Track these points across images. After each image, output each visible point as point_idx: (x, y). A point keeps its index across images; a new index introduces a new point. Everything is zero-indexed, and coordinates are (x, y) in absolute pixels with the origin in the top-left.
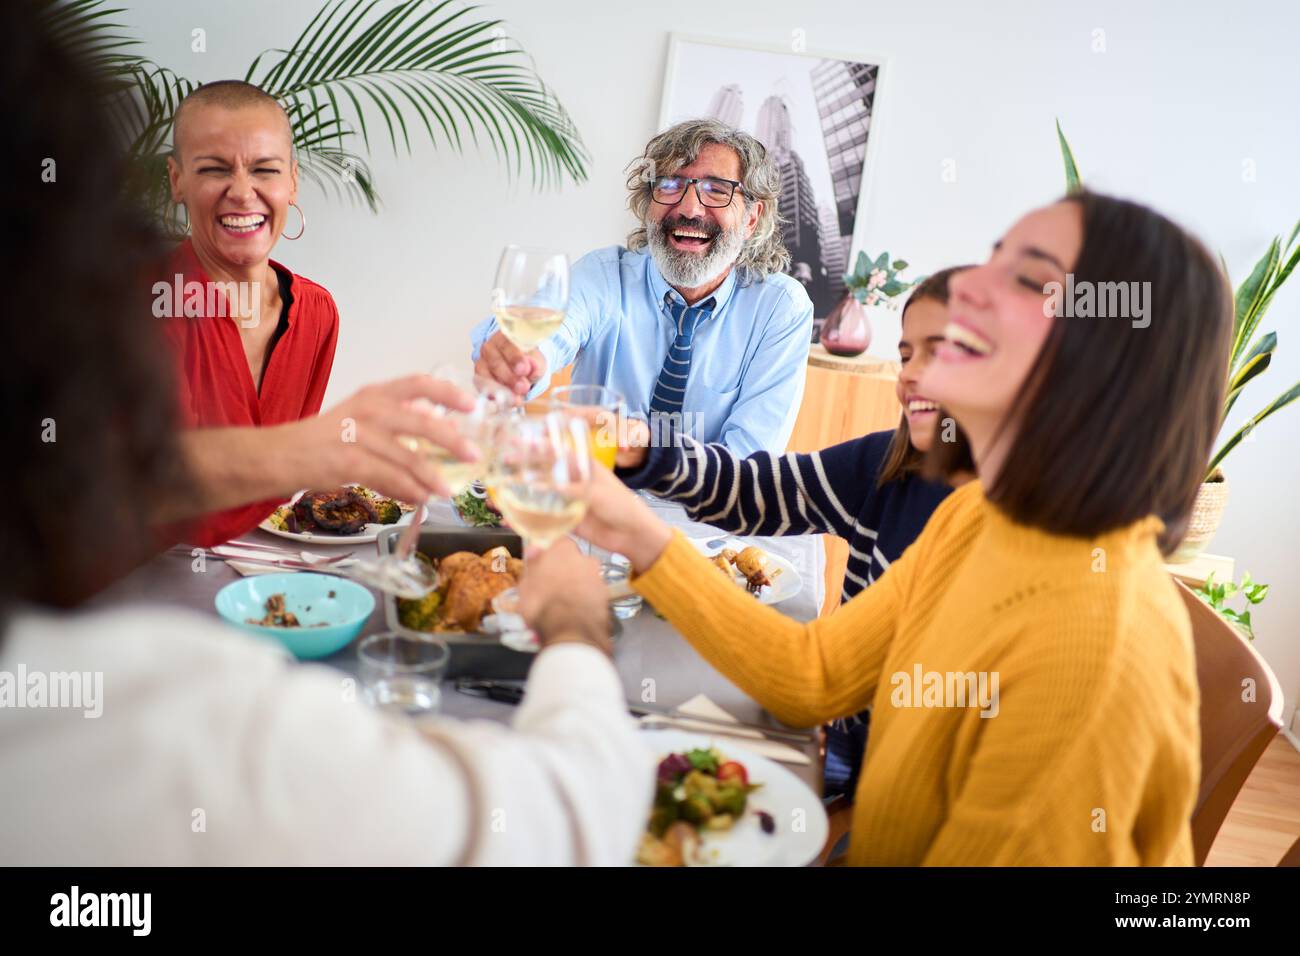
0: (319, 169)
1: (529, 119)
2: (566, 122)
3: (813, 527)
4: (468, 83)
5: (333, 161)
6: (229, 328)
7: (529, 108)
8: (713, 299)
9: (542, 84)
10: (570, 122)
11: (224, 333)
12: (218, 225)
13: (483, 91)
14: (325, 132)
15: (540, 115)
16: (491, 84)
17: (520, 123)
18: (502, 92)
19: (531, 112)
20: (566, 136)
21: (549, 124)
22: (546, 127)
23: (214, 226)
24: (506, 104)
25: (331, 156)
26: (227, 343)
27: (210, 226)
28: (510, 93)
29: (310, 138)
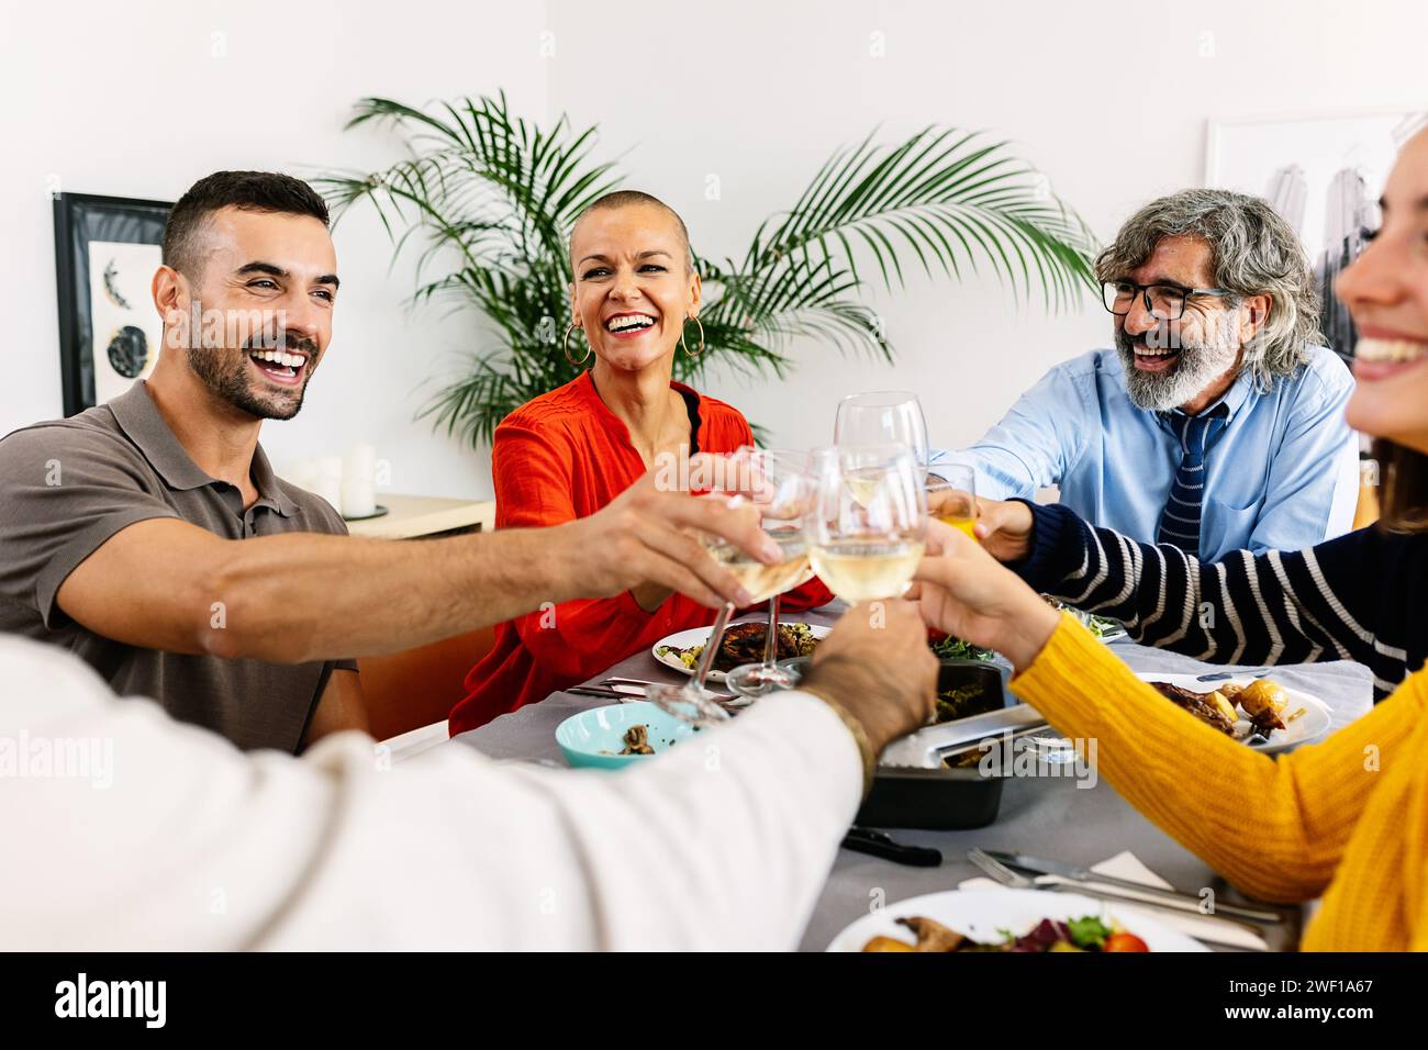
0: (836, 328)
1: (1038, 237)
2: (1091, 240)
3: (1318, 650)
4: (972, 210)
5: (845, 316)
6: (629, 454)
7: (1041, 227)
8: (1223, 404)
9: (1060, 202)
10: (1094, 239)
11: (625, 461)
12: (606, 332)
13: (988, 216)
14: (837, 283)
15: (1054, 234)
16: (997, 207)
17: (1028, 243)
18: (1010, 215)
19: (1044, 231)
20: (1086, 252)
21: (1066, 242)
22: (1063, 246)
23: (602, 333)
24: (1014, 226)
25: (842, 311)
26: (630, 470)
27: (598, 333)
28: (1019, 214)
29: (820, 294)
